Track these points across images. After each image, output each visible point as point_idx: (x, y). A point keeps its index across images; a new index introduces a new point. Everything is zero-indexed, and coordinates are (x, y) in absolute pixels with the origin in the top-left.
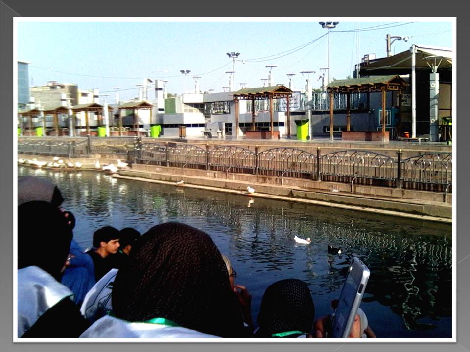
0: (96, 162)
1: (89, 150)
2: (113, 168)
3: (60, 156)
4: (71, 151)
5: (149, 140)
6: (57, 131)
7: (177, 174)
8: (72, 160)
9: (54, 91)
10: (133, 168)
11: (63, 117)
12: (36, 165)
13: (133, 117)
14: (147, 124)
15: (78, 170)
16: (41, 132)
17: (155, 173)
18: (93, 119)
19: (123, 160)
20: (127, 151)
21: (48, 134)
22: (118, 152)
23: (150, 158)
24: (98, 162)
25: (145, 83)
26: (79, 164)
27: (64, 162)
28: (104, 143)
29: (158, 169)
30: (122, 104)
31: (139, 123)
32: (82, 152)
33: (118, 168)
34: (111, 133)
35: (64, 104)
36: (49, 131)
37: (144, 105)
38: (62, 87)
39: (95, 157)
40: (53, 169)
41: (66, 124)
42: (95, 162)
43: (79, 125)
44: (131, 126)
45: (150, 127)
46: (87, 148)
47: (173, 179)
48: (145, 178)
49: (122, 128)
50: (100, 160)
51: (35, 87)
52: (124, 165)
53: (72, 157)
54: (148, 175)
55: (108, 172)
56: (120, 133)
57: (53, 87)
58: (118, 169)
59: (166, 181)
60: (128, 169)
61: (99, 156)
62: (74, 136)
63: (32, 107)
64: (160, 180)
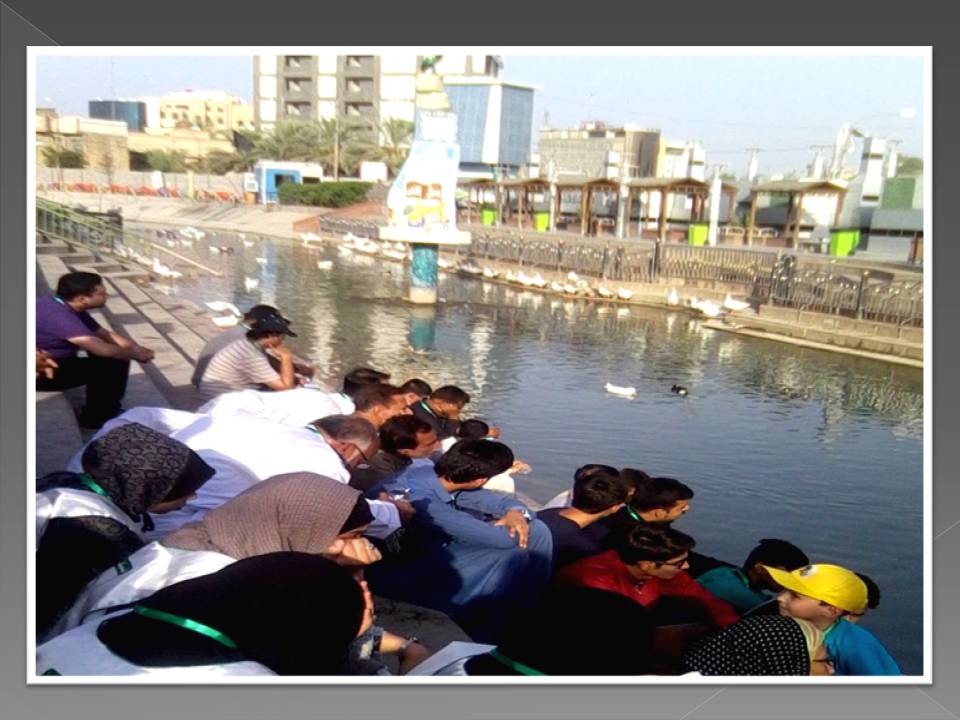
0: (672, 292)
1: (655, 266)
2: (710, 308)
3: (582, 272)
4: (611, 265)
5: (821, 259)
6: (584, 224)
7: (882, 335)
8: (611, 284)
9: (598, 141)
10: (761, 313)
11: (605, 199)
12: (521, 284)
13: (790, 209)
14: (822, 226)
15: (622, 303)
16: (544, 222)
17: (820, 329)
18: (679, 205)
19: (740, 294)
20: (755, 279)
21: (561, 226)
22: (731, 277)
23: (812, 298)
24: (674, 291)
25: (842, 137)
26: (625, 292)
27: (590, 285)
28: (696, 257)
29: (830, 322)
30: (761, 182)
31: (803, 222)
32: (637, 270)
33: (723, 308)
34: (721, 238)
35: (612, 174)
36: (566, 222)
37: (824, 187)
38: (621, 133)
39: (667, 283)
40: (563, 297)
41: (611, 211)
42: (666, 292)
43: (642, 214)
44: (780, 227)
45: (828, 233)
46: (651, 262)
47: (865, 345)
48: (791, 336)
49: (752, 228)
50: (679, 289)
51: (552, 131)
52: (740, 306)
53: (609, 278)
54: (801, 331)
55: (697, 315)
56: (745, 240)
57: (598, 133)
58: (722, 312)
59: (846, 346)
60: (750, 314)
61: (682, 282)
62: (625, 236)
63: (534, 174)
64: (832, 343)
